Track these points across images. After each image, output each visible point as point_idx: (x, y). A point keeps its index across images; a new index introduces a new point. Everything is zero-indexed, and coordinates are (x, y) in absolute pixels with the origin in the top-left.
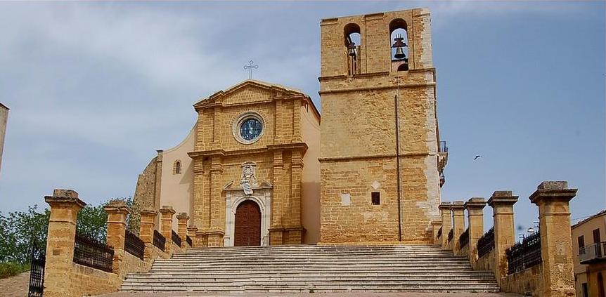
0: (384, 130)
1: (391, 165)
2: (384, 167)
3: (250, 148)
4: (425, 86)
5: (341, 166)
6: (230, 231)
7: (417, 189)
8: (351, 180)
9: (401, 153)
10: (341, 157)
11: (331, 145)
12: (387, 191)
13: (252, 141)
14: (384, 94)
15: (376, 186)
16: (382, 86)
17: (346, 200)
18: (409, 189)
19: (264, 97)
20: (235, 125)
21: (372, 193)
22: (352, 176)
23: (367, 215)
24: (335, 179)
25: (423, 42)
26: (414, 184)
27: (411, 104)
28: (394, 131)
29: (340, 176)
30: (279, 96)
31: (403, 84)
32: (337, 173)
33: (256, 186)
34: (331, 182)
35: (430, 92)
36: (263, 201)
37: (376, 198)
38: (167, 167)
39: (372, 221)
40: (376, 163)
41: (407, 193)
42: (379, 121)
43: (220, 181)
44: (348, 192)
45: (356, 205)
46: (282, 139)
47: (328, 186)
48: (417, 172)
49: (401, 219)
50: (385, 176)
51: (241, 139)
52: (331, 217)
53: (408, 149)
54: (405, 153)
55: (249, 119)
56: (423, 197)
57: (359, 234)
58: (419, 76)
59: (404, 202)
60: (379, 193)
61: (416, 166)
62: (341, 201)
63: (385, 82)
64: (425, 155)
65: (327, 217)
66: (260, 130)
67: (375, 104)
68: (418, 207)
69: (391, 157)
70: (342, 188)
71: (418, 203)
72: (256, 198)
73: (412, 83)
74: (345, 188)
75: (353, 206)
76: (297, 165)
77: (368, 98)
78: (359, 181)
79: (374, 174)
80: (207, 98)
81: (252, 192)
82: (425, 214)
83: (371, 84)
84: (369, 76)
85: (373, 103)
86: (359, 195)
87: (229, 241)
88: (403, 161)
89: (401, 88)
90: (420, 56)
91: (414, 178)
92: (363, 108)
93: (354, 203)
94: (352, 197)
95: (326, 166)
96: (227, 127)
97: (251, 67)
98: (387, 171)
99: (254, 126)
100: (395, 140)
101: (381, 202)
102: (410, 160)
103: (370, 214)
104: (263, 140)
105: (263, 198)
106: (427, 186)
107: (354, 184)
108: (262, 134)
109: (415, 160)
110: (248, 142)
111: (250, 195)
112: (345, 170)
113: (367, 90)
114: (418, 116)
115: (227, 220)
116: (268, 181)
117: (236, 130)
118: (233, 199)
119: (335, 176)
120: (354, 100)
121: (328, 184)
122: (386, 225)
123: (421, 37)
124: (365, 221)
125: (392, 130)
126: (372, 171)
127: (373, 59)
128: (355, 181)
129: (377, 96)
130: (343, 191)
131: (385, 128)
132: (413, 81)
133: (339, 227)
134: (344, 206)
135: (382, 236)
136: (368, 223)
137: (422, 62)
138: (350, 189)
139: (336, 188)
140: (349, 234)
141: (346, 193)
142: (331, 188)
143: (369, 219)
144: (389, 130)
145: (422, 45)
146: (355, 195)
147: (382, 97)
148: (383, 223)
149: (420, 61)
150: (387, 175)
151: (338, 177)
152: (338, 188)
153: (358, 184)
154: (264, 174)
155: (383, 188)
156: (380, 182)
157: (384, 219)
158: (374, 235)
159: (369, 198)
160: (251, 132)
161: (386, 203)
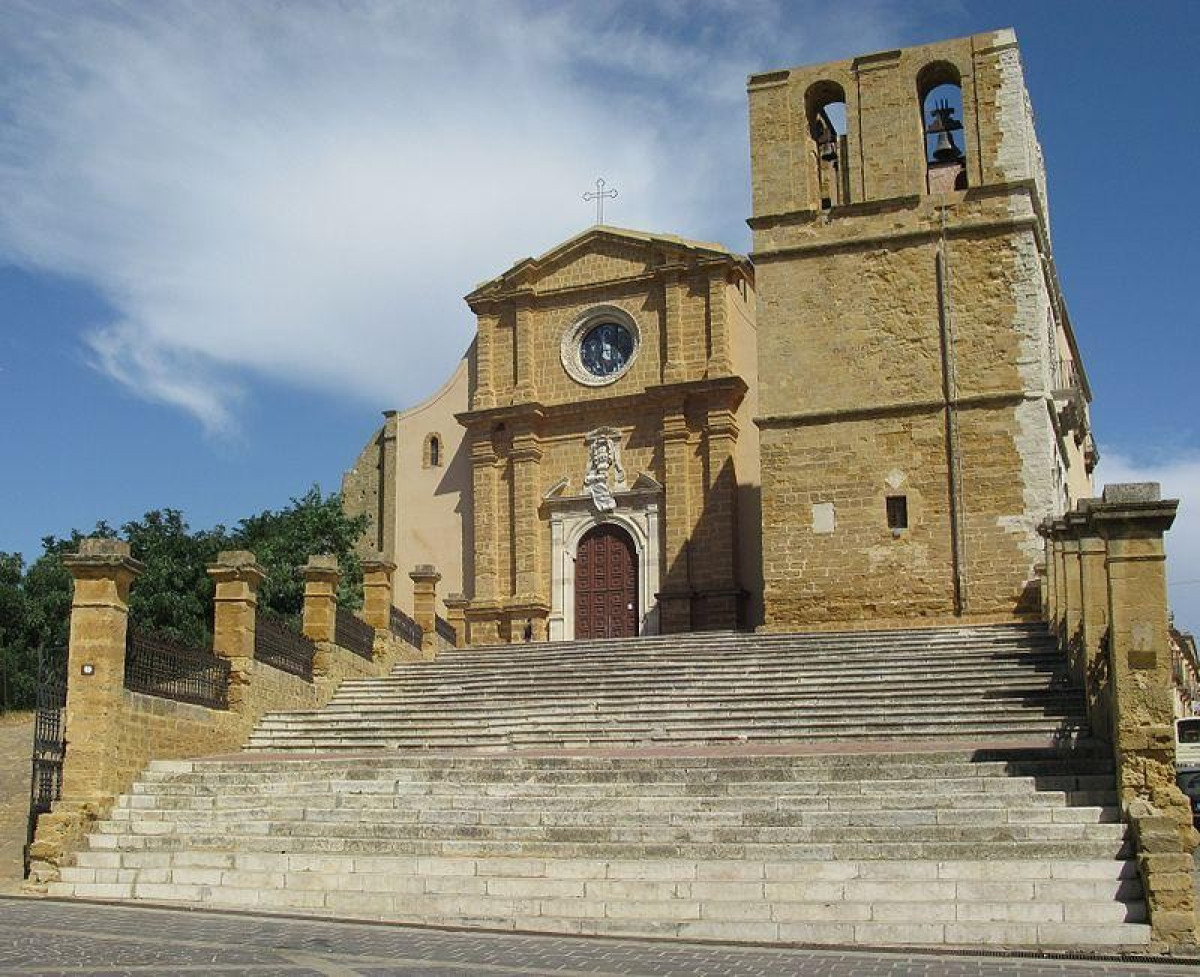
0: (914, 341)
1: (931, 428)
2: (916, 433)
3: (605, 394)
4: (1011, 227)
5: (809, 437)
6: (564, 602)
7: (997, 486)
8: (834, 469)
9: (957, 396)
10: (808, 411)
11: (784, 384)
12: (925, 492)
13: (610, 379)
14: (909, 250)
15: (896, 481)
16: (904, 231)
17: (824, 518)
18: (978, 484)
19: (633, 269)
20: (566, 339)
21: (888, 499)
22: (836, 458)
23: (877, 554)
24: (796, 469)
25: (1003, 117)
26: (988, 472)
27: (976, 273)
28: (937, 343)
29: (807, 460)
30: (671, 264)
31: (954, 223)
32: (799, 453)
33: (624, 487)
34: (784, 475)
35: (1023, 241)
36: (642, 524)
37: (897, 509)
38: (408, 451)
39: (891, 568)
40: (896, 425)
41: (974, 496)
42: (899, 319)
43: (537, 482)
44: (828, 498)
45: (849, 528)
46: (684, 369)
47: (778, 486)
48: (999, 442)
49: (960, 560)
50: (918, 456)
51: (583, 374)
52: (789, 561)
53: (974, 386)
54: (966, 395)
55: (601, 326)
56: (1016, 505)
57: (857, 603)
58: (996, 202)
59: (966, 518)
60: (905, 498)
61: (994, 426)
62: (810, 521)
63: (910, 222)
64: (1016, 400)
65: (779, 562)
66: (627, 351)
67: (889, 277)
68: (1003, 528)
69: (930, 409)
70: (812, 489)
71: (1003, 521)
72: (625, 516)
73: (976, 219)
74: (820, 488)
75: (842, 533)
76: (721, 432)
77: (871, 263)
78: (854, 470)
79: (891, 450)
80: (498, 277)
81: (613, 504)
82: (1021, 546)
83: (877, 227)
84: (871, 209)
85: (882, 275)
86: (854, 504)
87: (563, 629)
88: (960, 417)
89: (951, 234)
90: (995, 151)
91: (990, 458)
92: (856, 288)
93: (845, 527)
94: (841, 511)
95: (774, 436)
96: (548, 345)
97: (600, 195)
98: (923, 443)
99: (613, 341)
100: (940, 366)
101: (911, 521)
102: (980, 413)
103: (885, 551)
104: (637, 374)
105: (640, 516)
106: (1023, 476)
107: (843, 479)
108: (634, 358)
109: (992, 413)
110: (598, 381)
111: (610, 511)
112: (819, 444)
113: (867, 244)
114: (994, 302)
115: (557, 576)
116: (651, 475)
117: (571, 353)
118: (569, 524)
119: (794, 461)
120: (835, 269)
121: (779, 482)
122: (923, 577)
123: (997, 104)
124: (871, 571)
125: (931, 340)
126: (887, 444)
127: (878, 165)
128: (845, 471)
129: (891, 255)
130: (815, 499)
131: (915, 335)
132: (979, 215)
133: (809, 587)
134: (820, 535)
135: (914, 605)
136: (880, 575)
137: (1001, 167)
138: (834, 492)
139: (799, 490)
140: (833, 605)
141: (823, 502)
142: (786, 491)
143: (880, 564)
144: (924, 341)
145: (1000, 124)
146: (847, 507)
147: (904, 259)
148: (917, 574)
149: (996, 164)
150: (922, 454)
151: (804, 463)
152: (804, 489)
153: (853, 477)
154: (641, 457)
155: (914, 486)
156: (906, 470)
157: (917, 562)
158: (895, 603)
159: (879, 512)
160: (606, 356)
161: (922, 523)
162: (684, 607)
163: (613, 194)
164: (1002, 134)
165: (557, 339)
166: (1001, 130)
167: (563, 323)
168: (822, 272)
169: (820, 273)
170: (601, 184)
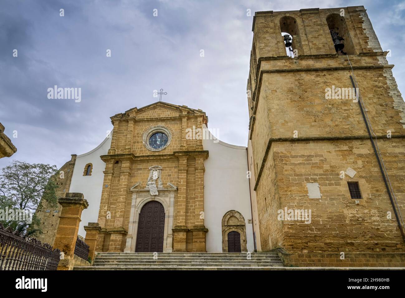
1: (365, 149)
2: (357, 151)
3: (158, 154)
5: (300, 149)
6: (132, 230)
8: (315, 166)
9: (374, 134)
12: (368, 180)
13: (159, 149)
14: (336, 74)
15: (351, 175)
16: (333, 67)
17: (314, 191)
18: (397, 178)
21: (348, 183)
22: (315, 160)
23: (349, 212)
24: (295, 164)
25: (367, 32)
26: (401, 172)
29: (300, 160)
30: (185, 114)
31: (355, 65)
32: (296, 157)
33: (161, 188)
35: (387, 74)
36: (168, 201)
37: (354, 189)
39: (358, 222)
40: (345, 147)
43: (128, 182)
44: (315, 180)
45: (329, 197)
47: (286, 173)
51: (149, 147)
53: (380, 131)
54: (378, 135)
55: (157, 133)
60: (358, 183)
61: (397, 150)
62: (306, 192)
63: (335, 64)
66: (166, 141)
67: (328, 84)
70: (305, 175)
72: (161, 199)
74: (310, 175)
75: (326, 200)
76: (200, 170)
77: (318, 79)
78: (326, 167)
79: (344, 159)
80: (123, 112)
81: (157, 193)
83: (319, 65)
85: (325, 83)
86: (330, 185)
88: (379, 144)
89: (355, 69)
90: (366, 43)
93: (327, 196)
94: (324, 188)
96: (138, 137)
97: (161, 94)
98: (360, 156)
99: (161, 138)
100: (363, 122)
101: (365, 195)
103: (353, 211)
104: (169, 149)
105: (167, 199)
107: (321, 171)
108: (168, 144)
110: (154, 150)
111: (155, 196)
112: (307, 153)
113: (316, 70)
115: (131, 219)
116: (172, 184)
117: (146, 140)
118: (139, 200)
119: (293, 161)
120: (302, 80)
121: (286, 170)
122: (379, 227)
123: (363, 28)
124: (347, 222)
125: (354, 110)
126: (342, 155)
127: (315, 44)
128: (322, 167)
129: (328, 77)
130: (307, 180)
131: (346, 108)
132: (365, 64)
133: (312, 230)
134: (312, 199)
135: (377, 244)
136: (352, 225)
137: (371, 48)
138: (318, 177)
139: (298, 175)
140: (328, 241)
141: (312, 183)
142: (291, 175)
143: (352, 219)
144: (351, 110)
145: (367, 34)
146: (326, 185)
147: (334, 78)
148: (375, 225)
149: (368, 47)
150: (362, 161)
151: (299, 162)
152: (301, 175)
153: (327, 170)
154: (169, 177)
155: (361, 177)
156: (355, 169)
157: (373, 218)
158: (366, 242)
159: (344, 189)
160: (158, 143)
161: (371, 197)
162: (184, 235)
163: (166, 94)
164: (368, 37)
165: (142, 135)
166: (368, 36)
167: (144, 130)
168: (296, 80)
169: (295, 81)
170: (161, 90)
